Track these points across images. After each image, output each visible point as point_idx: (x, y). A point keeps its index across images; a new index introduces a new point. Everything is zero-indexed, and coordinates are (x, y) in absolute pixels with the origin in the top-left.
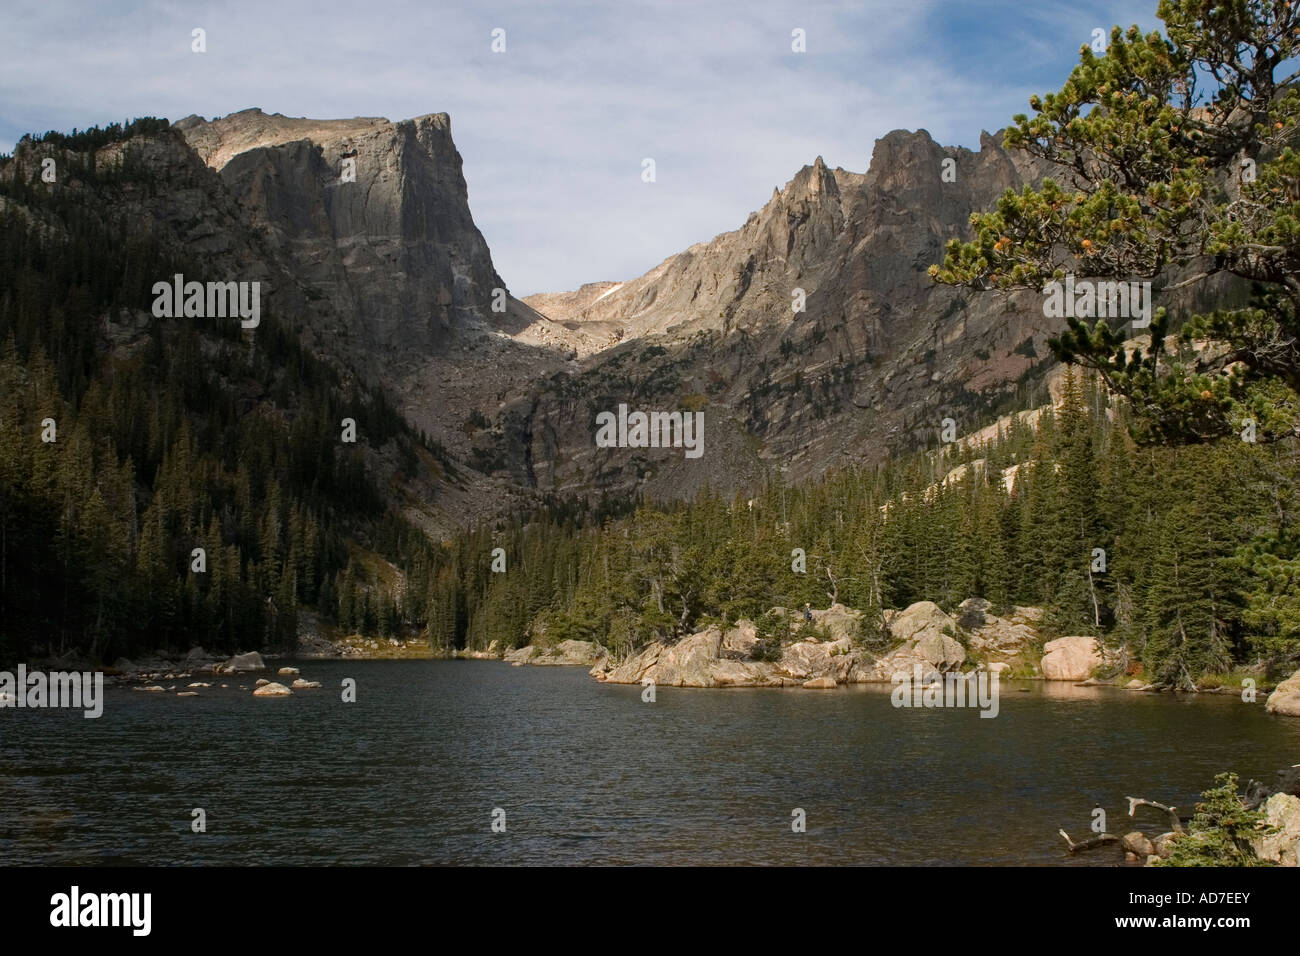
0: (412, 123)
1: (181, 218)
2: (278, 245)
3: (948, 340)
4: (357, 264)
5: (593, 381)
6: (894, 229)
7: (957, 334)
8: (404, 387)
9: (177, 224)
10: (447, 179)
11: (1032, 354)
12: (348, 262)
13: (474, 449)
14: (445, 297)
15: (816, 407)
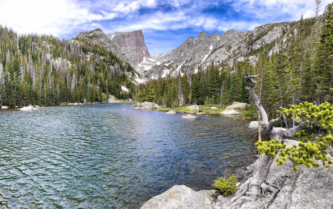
0: (137, 31)
1: (102, 42)
2: (119, 48)
3: (208, 60)
4: (130, 51)
5: (161, 66)
6: (201, 45)
7: (209, 60)
8: (136, 67)
9: (101, 43)
10: (142, 39)
11: (219, 62)
12: (128, 50)
13: (145, 75)
14: (141, 55)
15: (191, 69)
